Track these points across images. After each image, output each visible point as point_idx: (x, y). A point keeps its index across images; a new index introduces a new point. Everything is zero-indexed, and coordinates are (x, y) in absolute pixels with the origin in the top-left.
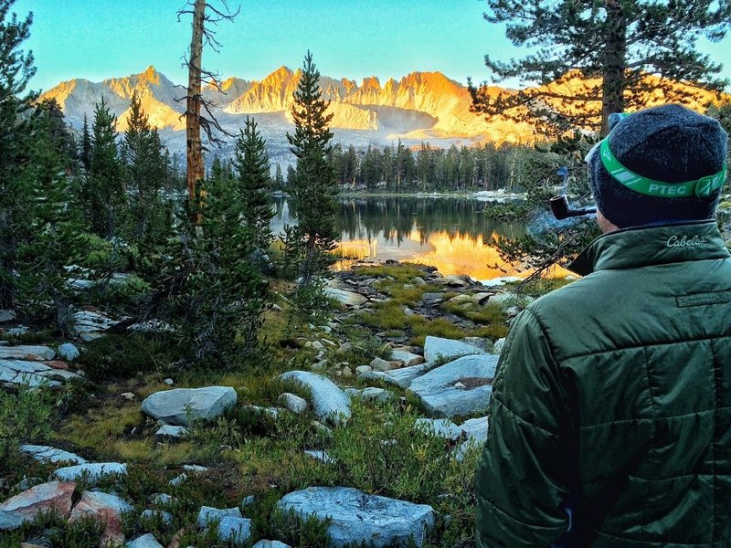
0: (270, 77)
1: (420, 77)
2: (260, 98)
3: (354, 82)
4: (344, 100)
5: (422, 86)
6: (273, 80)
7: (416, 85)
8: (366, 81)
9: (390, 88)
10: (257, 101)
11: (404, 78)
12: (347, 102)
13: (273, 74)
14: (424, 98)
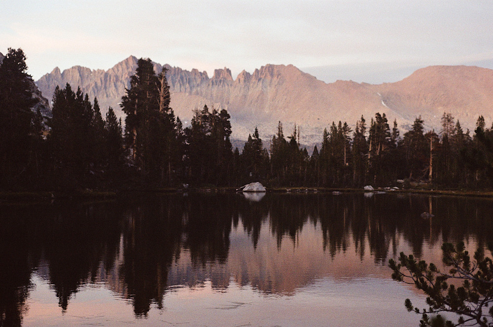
0: (117, 66)
1: (272, 70)
2: (105, 88)
3: (205, 73)
4: (194, 90)
5: (275, 79)
6: (120, 69)
7: (269, 77)
8: (218, 72)
9: (242, 79)
10: (103, 90)
11: (257, 70)
12: (197, 93)
13: (121, 63)
14: (277, 90)
